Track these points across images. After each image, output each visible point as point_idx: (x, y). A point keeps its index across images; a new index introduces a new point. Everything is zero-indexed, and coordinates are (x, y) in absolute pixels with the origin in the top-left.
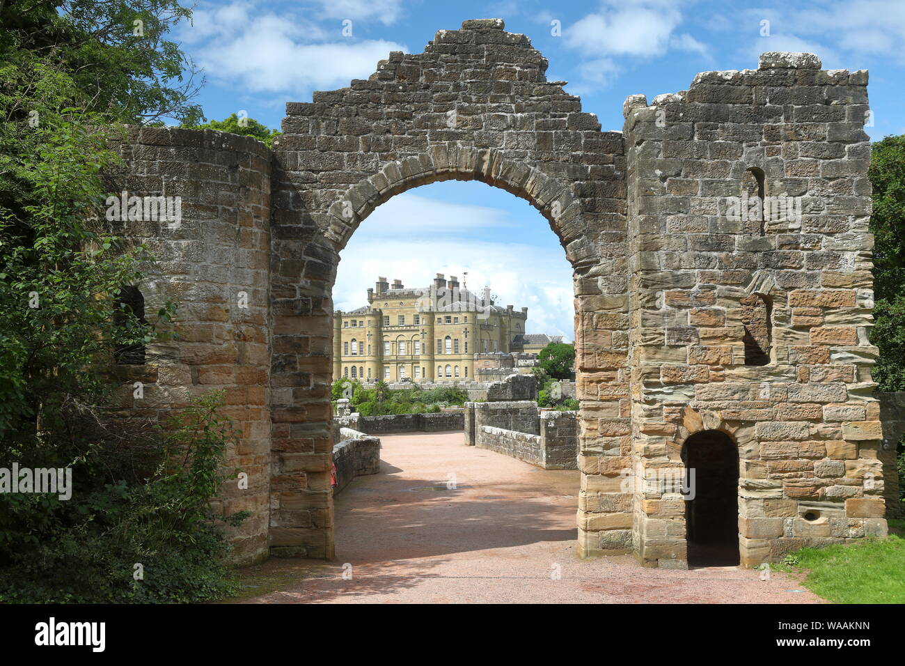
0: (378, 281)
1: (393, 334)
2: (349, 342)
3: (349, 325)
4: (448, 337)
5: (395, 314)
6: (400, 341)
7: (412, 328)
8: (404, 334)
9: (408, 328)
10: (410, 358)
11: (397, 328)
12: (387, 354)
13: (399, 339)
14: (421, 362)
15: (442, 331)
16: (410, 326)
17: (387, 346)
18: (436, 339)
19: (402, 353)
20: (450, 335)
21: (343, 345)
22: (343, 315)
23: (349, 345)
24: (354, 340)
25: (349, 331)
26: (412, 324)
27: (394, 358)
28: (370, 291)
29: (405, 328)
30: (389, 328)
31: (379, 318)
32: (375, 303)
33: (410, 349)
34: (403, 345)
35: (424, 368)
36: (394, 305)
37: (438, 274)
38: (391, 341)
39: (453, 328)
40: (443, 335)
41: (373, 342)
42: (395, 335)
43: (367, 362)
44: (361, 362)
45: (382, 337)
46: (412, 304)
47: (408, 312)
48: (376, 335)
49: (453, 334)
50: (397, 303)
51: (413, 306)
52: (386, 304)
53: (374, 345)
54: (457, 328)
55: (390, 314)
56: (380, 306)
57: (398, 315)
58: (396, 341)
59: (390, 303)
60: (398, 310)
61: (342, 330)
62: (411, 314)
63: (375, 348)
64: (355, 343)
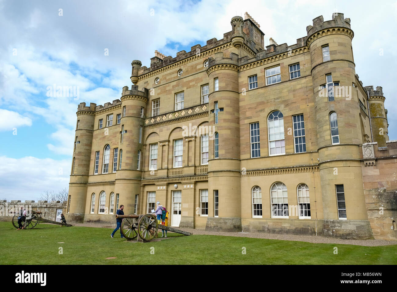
0: (154, 55)
1: (164, 127)
2: (101, 152)
3: (104, 123)
4: (275, 114)
5: (168, 92)
6: (175, 140)
7: (197, 110)
8: (184, 125)
9: (190, 112)
10: (191, 171)
11: (171, 117)
12: (152, 168)
13: (174, 136)
14: (211, 179)
15: (262, 103)
16: (192, 108)
17: (155, 152)
18: (245, 123)
19: (178, 165)
20: (282, 109)
21: (93, 157)
22: (98, 109)
23: (100, 156)
24: (107, 147)
25: (103, 133)
26: (198, 103)
27: (163, 173)
28: (137, 64)
29: (183, 113)
30: (158, 119)
31: (144, 103)
32: (140, 80)
33: (192, 154)
34: (180, 148)
35: (216, 192)
36: (167, 78)
38: (161, 142)
39: (285, 90)
40: (262, 110)
41: (127, 143)
42: (167, 130)
43: (117, 182)
44: (112, 183)
45: (147, 136)
46: (198, 67)
47: (191, 84)
48: (135, 131)
49: (287, 105)
50: (173, 73)
51: (199, 69)
52: (157, 78)
53: (129, 149)
54: (298, 87)
55: (161, 94)
56: (148, 84)
57: (173, 92)
58: (169, 141)
59: (163, 76)
60: (174, 83)
61: (95, 133)
62: (196, 84)
63: (130, 155)
64: (108, 153)
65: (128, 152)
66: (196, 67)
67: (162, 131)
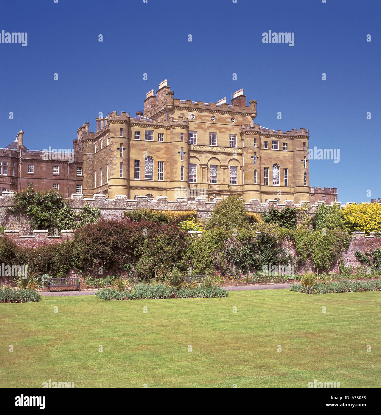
1: (204, 156)
2: (142, 161)
3: (142, 137)
4: (275, 166)
6: (212, 166)
7: (230, 150)
8: (219, 157)
9: (224, 150)
10: (226, 187)
11: (209, 148)
12: (193, 180)
13: (211, 163)
15: (270, 158)
16: (226, 148)
17: (193, 171)
18: (262, 166)
19: (213, 182)
22: (132, 121)
24: (149, 158)
25: (143, 145)
26: (228, 145)
29: (218, 149)
32: (177, 111)
33: (225, 177)
38: (201, 165)
39: (281, 155)
40: (270, 162)
42: (206, 157)
46: (228, 120)
47: (222, 130)
49: (282, 163)
50: (207, 116)
51: (228, 122)
52: (192, 115)
55: (198, 128)
57: (208, 131)
58: (207, 166)
59: (198, 115)
60: (209, 125)
61: (131, 142)
62: (226, 132)
66: (226, 120)
67: (202, 157)
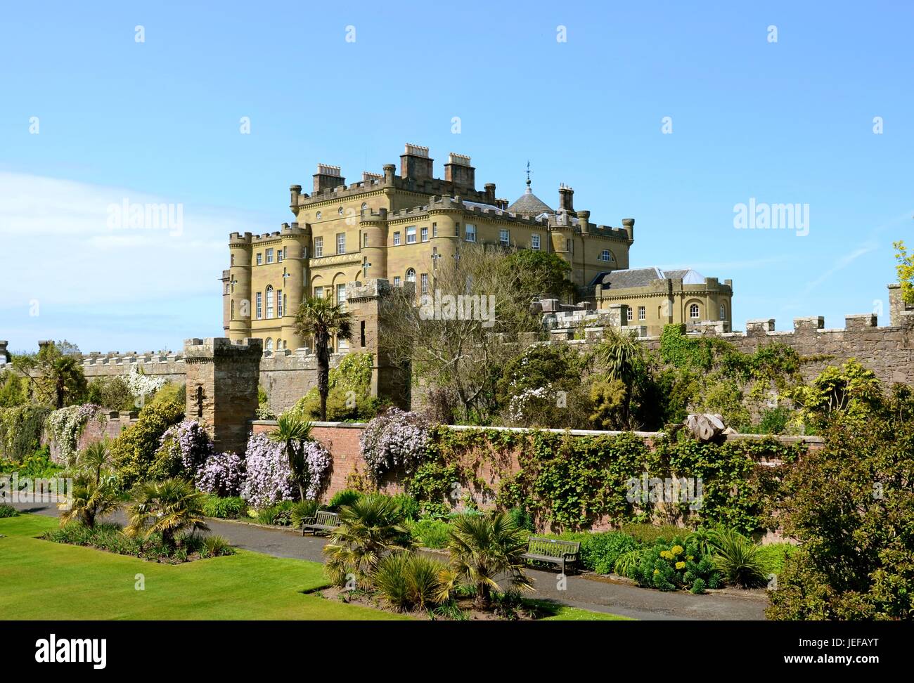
1: (328, 271)
2: (263, 293)
3: (264, 260)
5: (330, 231)
6: (339, 285)
8: (345, 271)
9: (350, 258)
11: (334, 260)
13: (339, 280)
15: (402, 260)
18: (390, 275)
21: (254, 298)
22: (254, 240)
23: (263, 298)
24: (269, 288)
25: (263, 271)
28: (296, 190)
30: (321, 261)
31: (306, 241)
32: (302, 212)
36: (330, 214)
37: (410, 147)
38: (325, 287)
39: (418, 251)
40: (402, 266)
41: (291, 288)
42: (331, 274)
43: (283, 328)
44: (279, 329)
45: (312, 278)
46: (358, 209)
48: (298, 274)
49: (418, 265)
50: (334, 210)
51: (358, 212)
52: (319, 212)
53: (294, 294)
54: (426, 249)
55: (324, 232)
56: (309, 217)
57: (335, 232)
58: (333, 286)
59: (324, 211)
60: (337, 222)
61: (254, 270)
63: (296, 300)
64: (270, 294)
65: (292, 297)
66: (355, 209)
67: (326, 275)
